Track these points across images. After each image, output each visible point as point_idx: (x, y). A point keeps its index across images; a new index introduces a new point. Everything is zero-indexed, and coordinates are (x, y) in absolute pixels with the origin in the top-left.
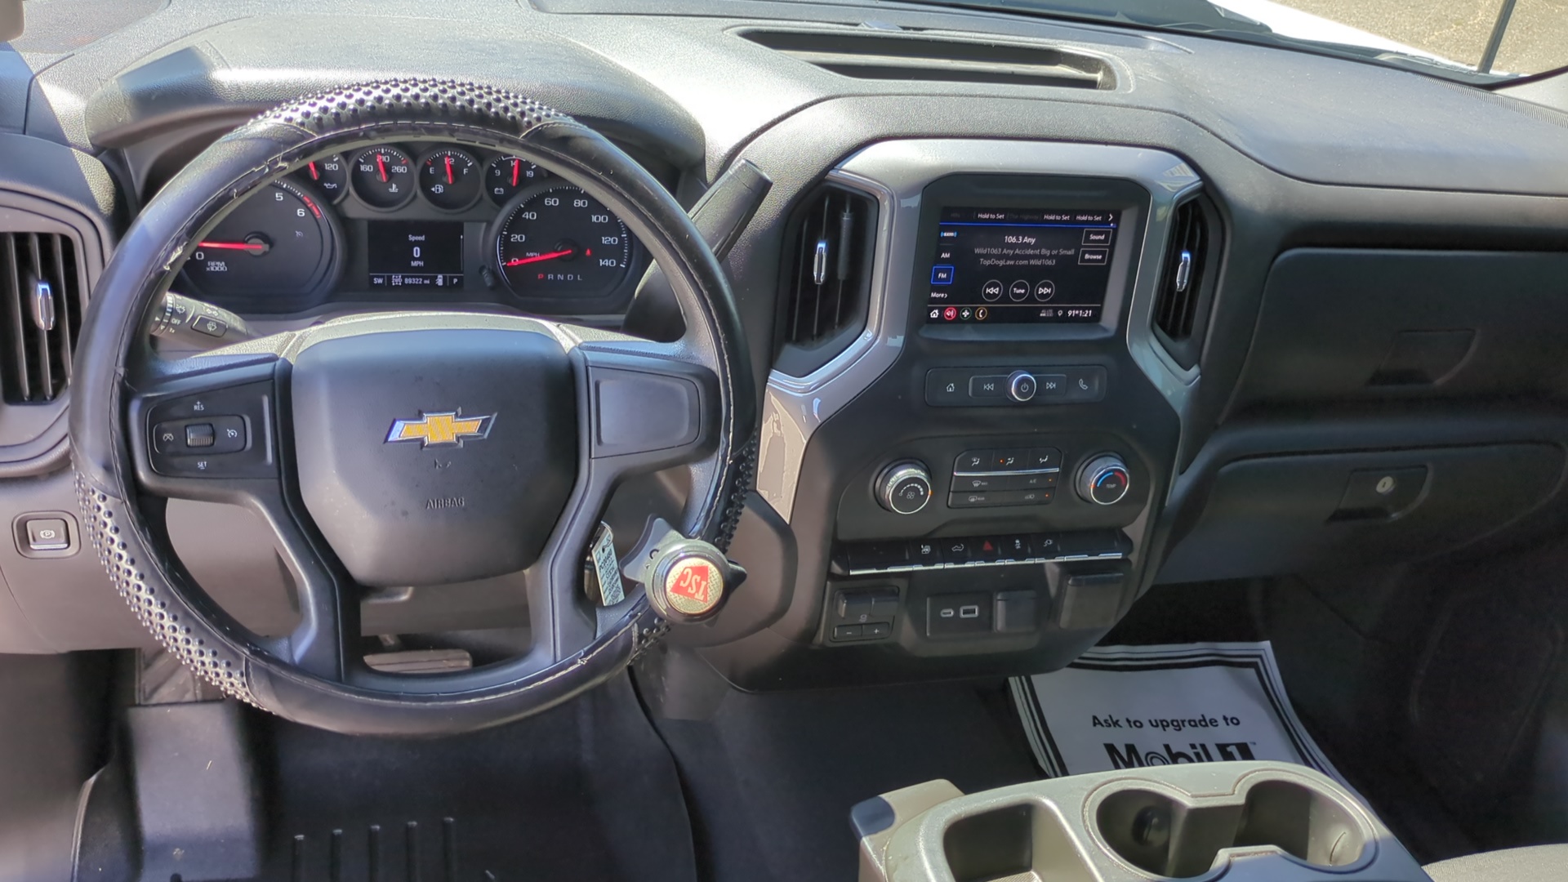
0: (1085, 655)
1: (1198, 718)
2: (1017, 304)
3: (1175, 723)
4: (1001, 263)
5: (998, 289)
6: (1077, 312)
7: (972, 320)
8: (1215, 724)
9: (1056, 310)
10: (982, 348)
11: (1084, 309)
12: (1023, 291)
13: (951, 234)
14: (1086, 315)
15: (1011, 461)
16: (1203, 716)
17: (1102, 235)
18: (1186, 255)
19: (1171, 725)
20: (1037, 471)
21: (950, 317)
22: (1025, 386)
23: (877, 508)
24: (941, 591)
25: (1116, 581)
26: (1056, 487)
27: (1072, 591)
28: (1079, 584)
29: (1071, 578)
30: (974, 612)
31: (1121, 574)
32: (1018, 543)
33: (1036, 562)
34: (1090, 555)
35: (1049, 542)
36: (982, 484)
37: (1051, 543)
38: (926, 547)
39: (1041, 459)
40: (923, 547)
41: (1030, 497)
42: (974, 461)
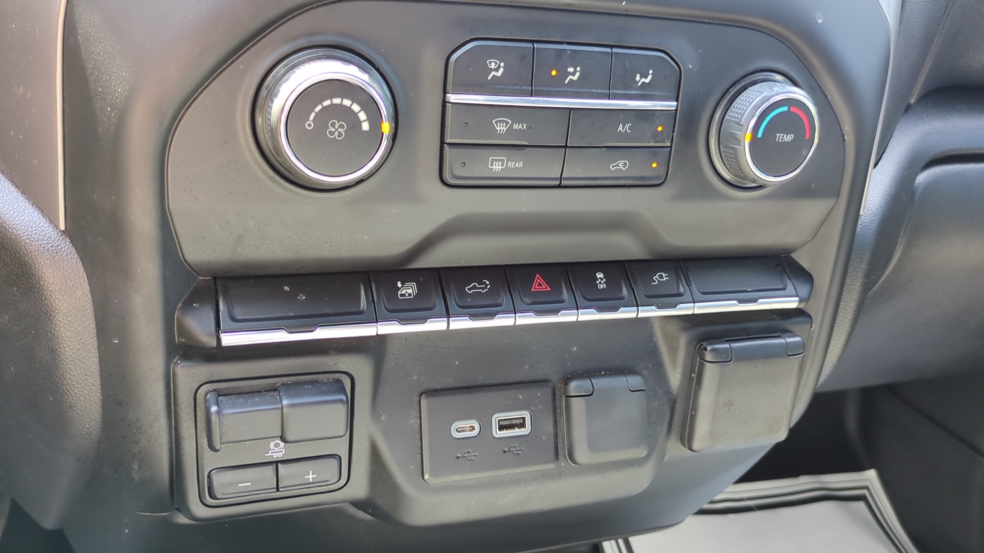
15: (573, 74)
23: (270, 178)
24: (449, 382)
25: (789, 352)
26: (671, 147)
27: (711, 372)
28: (724, 359)
29: (709, 348)
30: (522, 425)
31: (798, 339)
32: (601, 278)
33: (641, 315)
34: (741, 301)
35: (661, 277)
36: (516, 126)
37: (665, 279)
38: (407, 284)
39: (638, 78)
40: (399, 284)
41: (621, 166)
42: (493, 66)
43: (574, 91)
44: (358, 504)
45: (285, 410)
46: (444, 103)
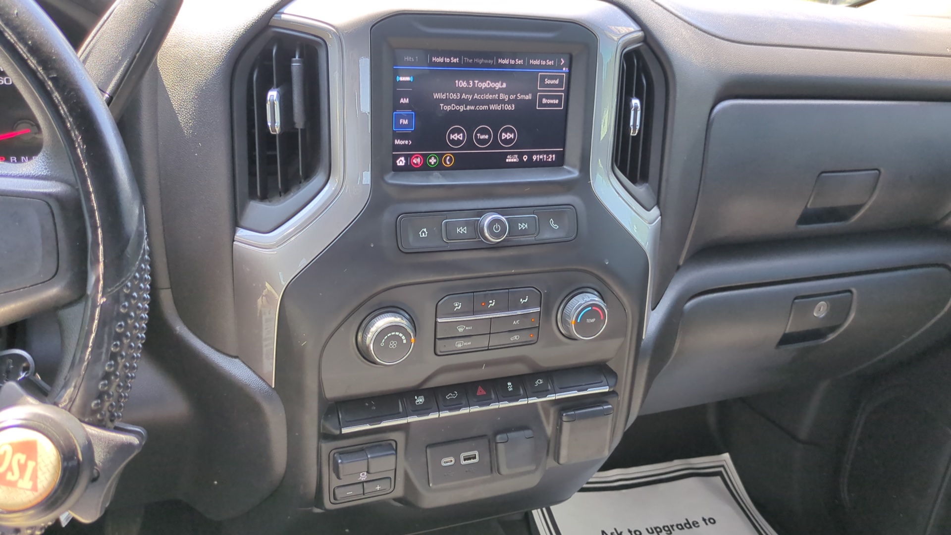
0: (591, 480)
1: (683, 522)
2: (482, 150)
3: (666, 529)
4: (462, 108)
5: (461, 135)
6: (541, 157)
7: (440, 167)
8: (696, 525)
9: (520, 155)
10: (453, 193)
11: (548, 153)
12: (487, 137)
13: (408, 79)
14: (550, 160)
15: (492, 303)
16: (687, 520)
17: (556, 80)
18: (635, 102)
19: (663, 531)
20: (519, 312)
21: (417, 164)
22: (497, 228)
23: (362, 361)
24: (439, 440)
25: (605, 413)
26: (539, 326)
27: (566, 427)
28: (573, 419)
29: (564, 415)
30: (475, 458)
31: (610, 406)
32: (510, 385)
33: (530, 402)
34: (579, 391)
35: (539, 382)
36: (467, 328)
37: (541, 382)
38: (419, 397)
39: (521, 300)
40: (416, 398)
41: (516, 338)
42: (456, 305)
43: (493, 310)
44: (396, 500)
45: (369, 460)
46: (436, 322)
